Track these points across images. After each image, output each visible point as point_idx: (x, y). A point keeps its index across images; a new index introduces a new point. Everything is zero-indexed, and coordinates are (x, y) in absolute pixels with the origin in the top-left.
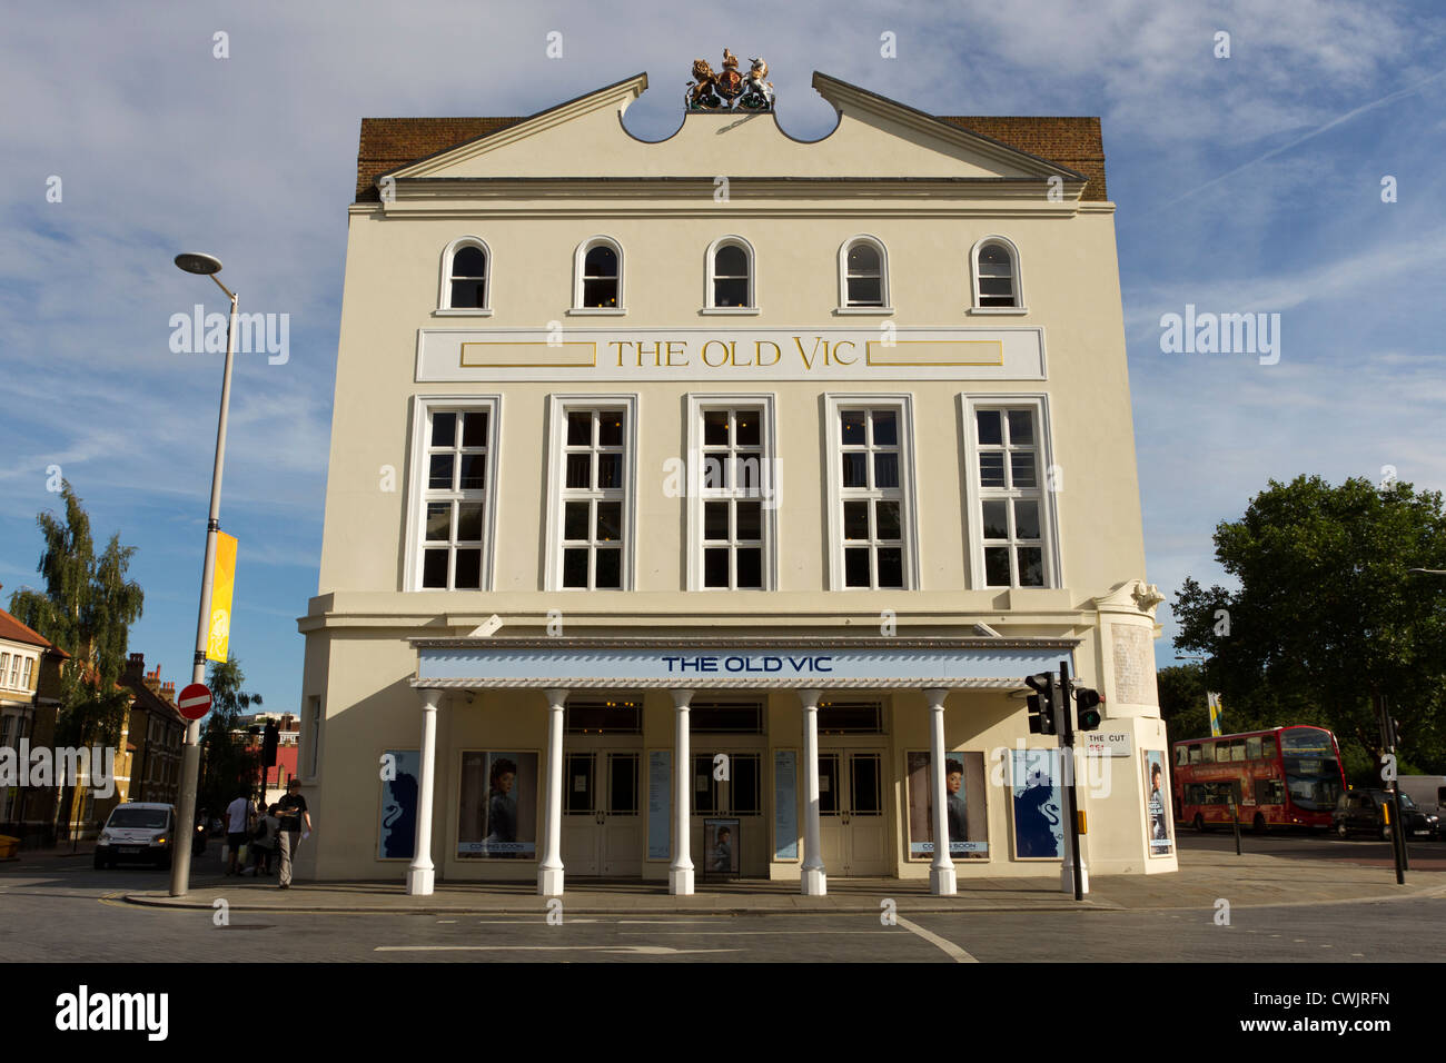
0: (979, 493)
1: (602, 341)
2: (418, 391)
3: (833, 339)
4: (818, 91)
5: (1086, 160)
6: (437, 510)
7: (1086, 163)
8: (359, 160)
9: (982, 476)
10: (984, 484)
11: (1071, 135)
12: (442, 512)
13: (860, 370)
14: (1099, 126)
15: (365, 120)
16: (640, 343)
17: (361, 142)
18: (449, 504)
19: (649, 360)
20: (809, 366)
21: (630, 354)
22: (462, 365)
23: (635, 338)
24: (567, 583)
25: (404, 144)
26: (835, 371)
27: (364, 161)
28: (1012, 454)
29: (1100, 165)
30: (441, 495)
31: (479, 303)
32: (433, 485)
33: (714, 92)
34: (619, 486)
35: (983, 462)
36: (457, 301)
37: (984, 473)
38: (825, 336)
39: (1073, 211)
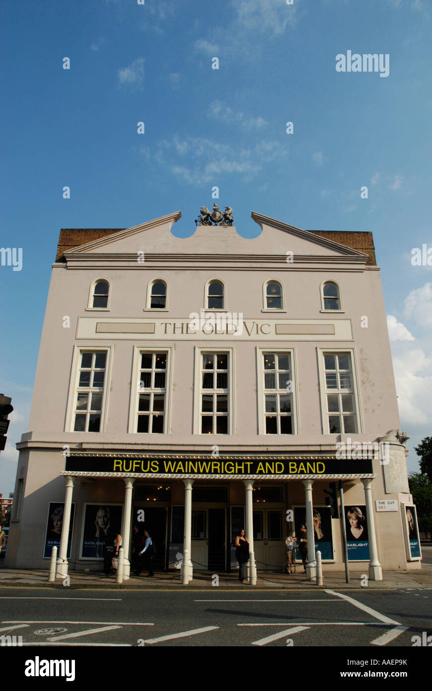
0: (325, 391)
1: (158, 322)
2: (77, 343)
3: (260, 323)
4: (254, 219)
5: (368, 249)
6: (82, 396)
7: (367, 250)
8: (58, 245)
9: (327, 384)
10: (328, 387)
11: (360, 238)
12: (85, 397)
13: (273, 336)
14: (372, 235)
15: (62, 230)
16: (175, 324)
17: (60, 238)
18: (87, 394)
19: (178, 331)
20: (249, 335)
21: (170, 328)
22: (96, 332)
23: (172, 321)
24: (139, 431)
25: (78, 239)
26: (261, 336)
27: (60, 246)
28: (340, 374)
29: (373, 251)
30: (84, 389)
31: (105, 305)
32: (81, 385)
33: (209, 220)
34: (164, 387)
35: (327, 377)
36: (96, 305)
37: (328, 383)
38: (257, 322)
39: (363, 269)
